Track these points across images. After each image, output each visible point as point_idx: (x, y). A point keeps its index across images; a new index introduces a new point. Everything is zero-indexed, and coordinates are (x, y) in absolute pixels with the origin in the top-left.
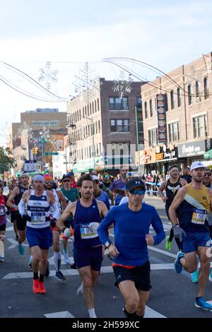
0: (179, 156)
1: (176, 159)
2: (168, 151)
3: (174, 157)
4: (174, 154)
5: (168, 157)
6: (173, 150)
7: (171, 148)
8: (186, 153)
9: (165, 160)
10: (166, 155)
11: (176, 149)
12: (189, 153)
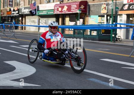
0: (20, 13)
1: (18, 15)
2: (14, 10)
3: (17, 14)
4: (17, 12)
5: (14, 14)
6: (17, 10)
7: (16, 9)
8: (24, 12)
9: (12, 15)
10: (13, 12)
11: (18, 10)
12: (25, 12)
